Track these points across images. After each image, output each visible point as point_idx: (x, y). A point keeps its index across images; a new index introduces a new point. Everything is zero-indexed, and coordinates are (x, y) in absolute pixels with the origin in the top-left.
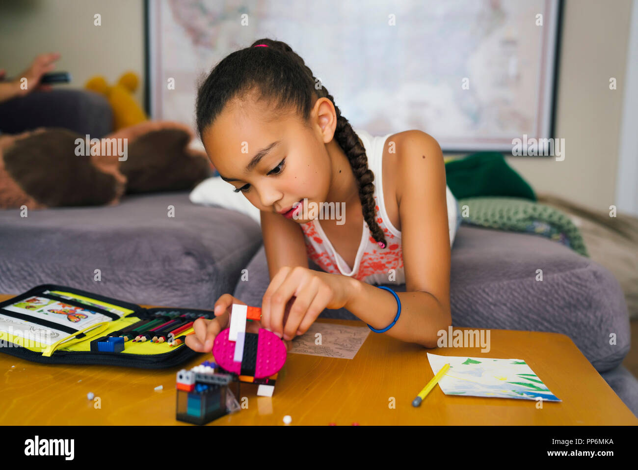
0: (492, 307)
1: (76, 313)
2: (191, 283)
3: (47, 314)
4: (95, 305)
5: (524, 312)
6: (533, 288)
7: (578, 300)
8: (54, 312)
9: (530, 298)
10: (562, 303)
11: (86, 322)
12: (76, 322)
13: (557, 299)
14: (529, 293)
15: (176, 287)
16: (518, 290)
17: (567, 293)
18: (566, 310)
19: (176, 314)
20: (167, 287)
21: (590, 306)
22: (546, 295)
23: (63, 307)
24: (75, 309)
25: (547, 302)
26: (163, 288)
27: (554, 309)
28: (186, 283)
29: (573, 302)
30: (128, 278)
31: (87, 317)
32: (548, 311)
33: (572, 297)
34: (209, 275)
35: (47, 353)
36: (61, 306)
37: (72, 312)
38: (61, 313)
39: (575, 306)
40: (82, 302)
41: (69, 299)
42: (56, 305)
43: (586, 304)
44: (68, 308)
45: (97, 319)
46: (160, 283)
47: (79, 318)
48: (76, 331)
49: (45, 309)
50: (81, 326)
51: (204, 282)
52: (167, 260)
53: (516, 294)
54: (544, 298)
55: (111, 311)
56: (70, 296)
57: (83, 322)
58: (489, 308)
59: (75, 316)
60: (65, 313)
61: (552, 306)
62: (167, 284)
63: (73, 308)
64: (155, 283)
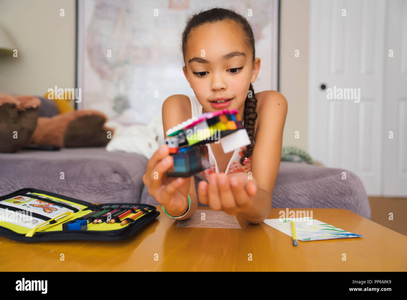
0: (299, 197)
1: (49, 207)
2: (118, 190)
3: (29, 207)
4: (61, 202)
5: (317, 199)
6: (320, 185)
7: (345, 190)
8: (34, 206)
9: (319, 191)
10: (337, 193)
11: (56, 213)
12: (49, 213)
13: (334, 190)
14: (318, 187)
15: (109, 193)
16: (313, 186)
17: (339, 187)
18: (340, 197)
19: (117, 206)
20: (103, 193)
21: (351, 193)
22: (328, 188)
23: (40, 203)
24: (48, 204)
25: (328, 192)
26: (100, 194)
27: (333, 196)
28: (115, 190)
29: (343, 192)
30: (78, 189)
31: (57, 210)
32: (329, 197)
33: (342, 189)
34: (129, 185)
35: (30, 234)
36: (39, 202)
37: (47, 206)
38: (38, 206)
39: (344, 194)
40: (53, 200)
41: (44, 198)
42: (35, 201)
43: (349, 192)
44: (43, 204)
45: (64, 211)
46: (98, 191)
47: (51, 210)
48: (50, 219)
49: (28, 204)
50: (53, 216)
51: (126, 189)
52: (102, 177)
53: (311, 189)
54: (327, 190)
55: (73, 206)
56: (45, 196)
57: (54, 213)
58: (297, 197)
59: (48, 209)
60: (41, 206)
61: (331, 195)
62: (103, 192)
63: (47, 204)
64: (95, 191)
